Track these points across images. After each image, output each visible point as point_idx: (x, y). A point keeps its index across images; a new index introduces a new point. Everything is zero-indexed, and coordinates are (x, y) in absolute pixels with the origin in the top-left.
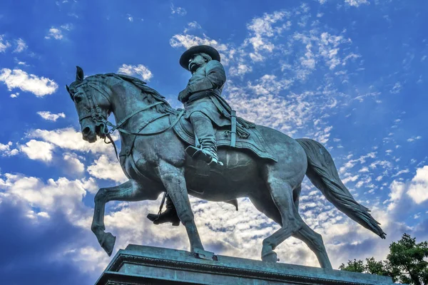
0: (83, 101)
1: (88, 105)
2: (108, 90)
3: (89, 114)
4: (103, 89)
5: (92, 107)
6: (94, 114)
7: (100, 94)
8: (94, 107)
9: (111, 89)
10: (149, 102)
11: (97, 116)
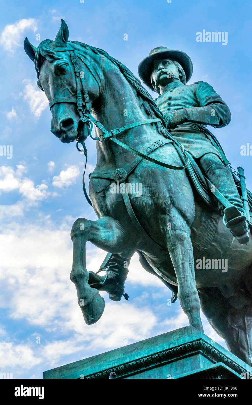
0: (67, 76)
1: (75, 85)
2: (101, 74)
3: (73, 100)
4: (95, 70)
5: (79, 91)
6: (80, 102)
7: (91, 76)
8: (83, 92)
9: (105, 74)
10: (147, 113)
11: (84, 107)
